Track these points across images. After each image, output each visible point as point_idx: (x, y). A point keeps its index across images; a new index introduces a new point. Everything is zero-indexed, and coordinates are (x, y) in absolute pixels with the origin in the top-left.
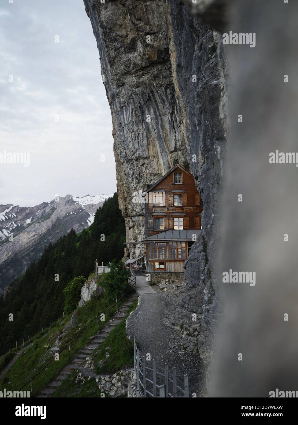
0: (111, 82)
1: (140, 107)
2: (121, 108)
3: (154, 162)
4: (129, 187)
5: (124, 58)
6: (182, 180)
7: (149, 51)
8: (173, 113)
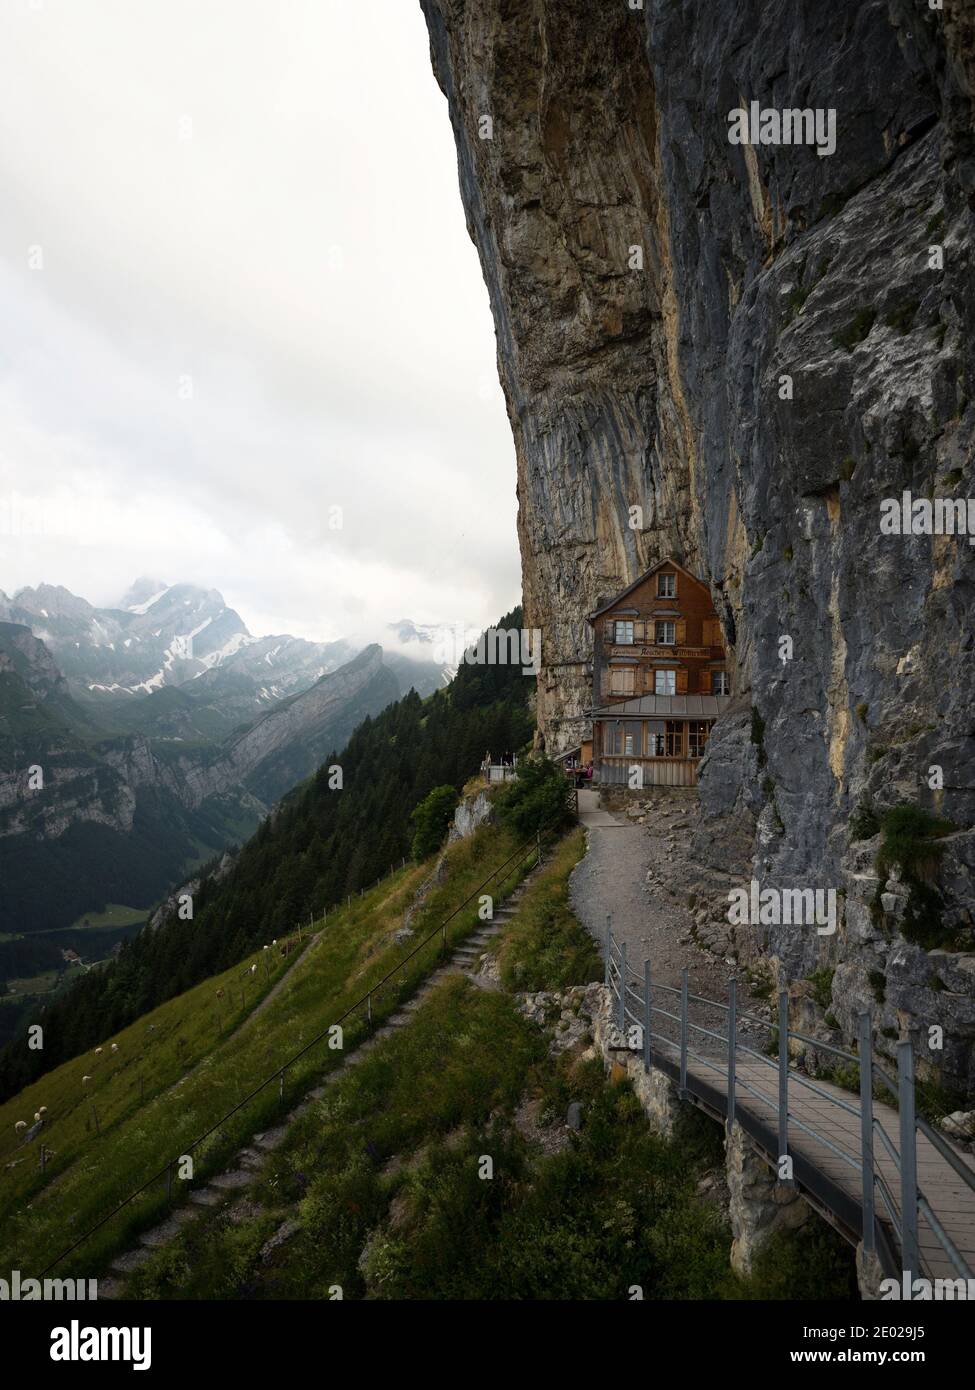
0: (520, 382)
1: (579, 435)
2: (540, 436)
3: (606, 553)
4: (549, 605)
5: (550, 329)
6: (674, 588)
7: (605, 315)
8: (651, 448)
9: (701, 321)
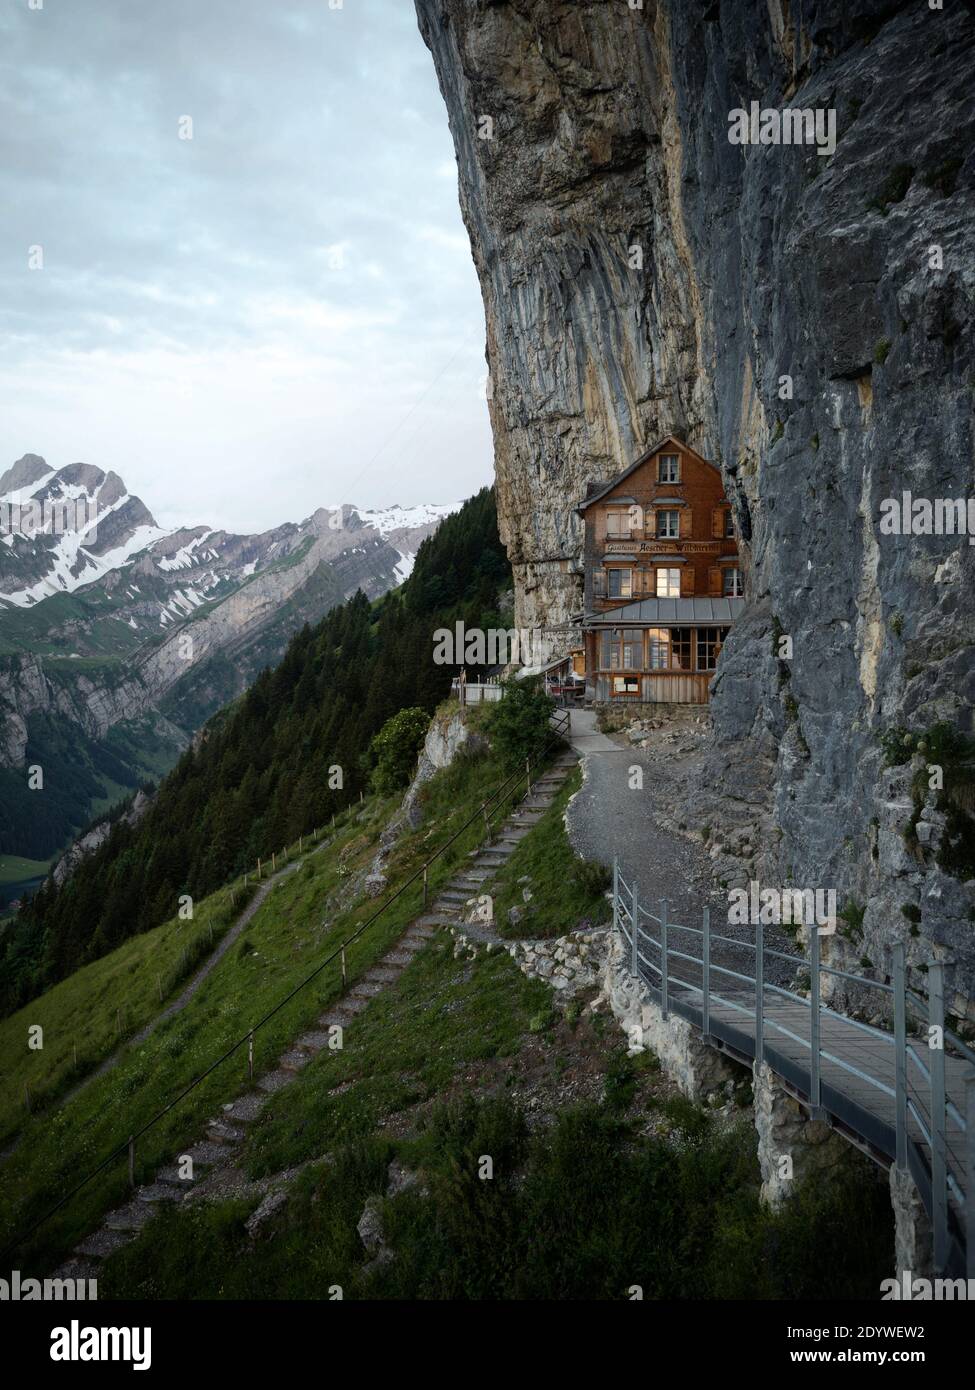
0: (488, 220)
1: (560, 285)
2: (513, 287)
3: (594, 427)
4: (527, 489)
5: (525, 156)
6: (678, 473)
7: (590, 138)
8: (646, 300)
9: (710, 155)
